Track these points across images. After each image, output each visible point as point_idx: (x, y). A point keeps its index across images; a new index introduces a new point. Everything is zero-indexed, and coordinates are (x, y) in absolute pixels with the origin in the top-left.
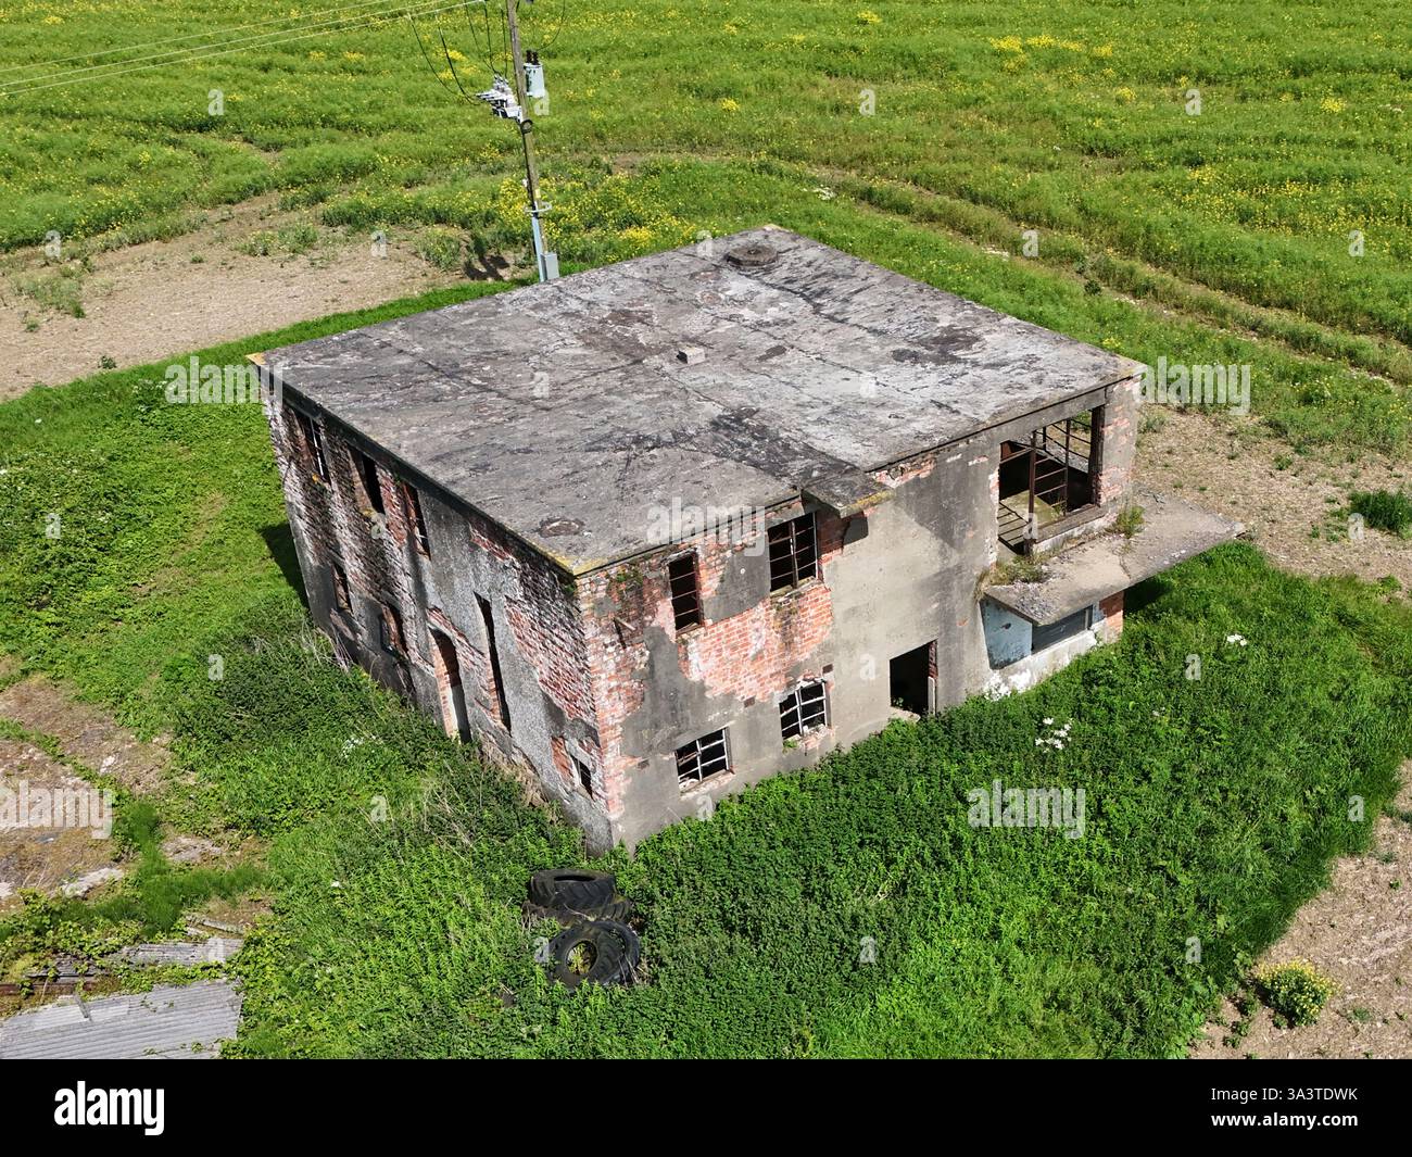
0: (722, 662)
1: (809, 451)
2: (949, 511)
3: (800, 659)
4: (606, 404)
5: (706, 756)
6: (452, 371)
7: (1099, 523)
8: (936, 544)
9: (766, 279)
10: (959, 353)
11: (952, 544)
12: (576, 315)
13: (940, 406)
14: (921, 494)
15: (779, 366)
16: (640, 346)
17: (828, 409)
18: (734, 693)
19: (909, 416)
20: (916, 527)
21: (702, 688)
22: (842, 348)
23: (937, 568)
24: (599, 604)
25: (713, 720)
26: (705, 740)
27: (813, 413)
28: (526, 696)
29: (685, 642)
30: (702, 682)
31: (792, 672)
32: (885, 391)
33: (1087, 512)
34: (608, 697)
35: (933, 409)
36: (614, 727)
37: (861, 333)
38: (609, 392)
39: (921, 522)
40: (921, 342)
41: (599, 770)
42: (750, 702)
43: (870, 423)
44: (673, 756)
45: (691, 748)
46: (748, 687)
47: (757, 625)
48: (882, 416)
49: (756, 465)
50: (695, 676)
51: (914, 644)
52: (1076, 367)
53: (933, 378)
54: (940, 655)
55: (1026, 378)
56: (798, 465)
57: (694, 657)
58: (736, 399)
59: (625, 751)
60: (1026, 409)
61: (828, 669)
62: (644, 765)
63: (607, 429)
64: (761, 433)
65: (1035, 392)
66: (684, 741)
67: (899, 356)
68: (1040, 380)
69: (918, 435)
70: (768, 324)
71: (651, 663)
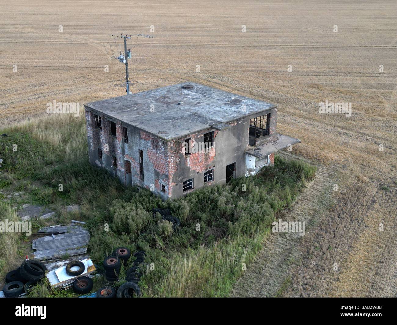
0: (194, 163)
1: (211, 120)
2: (239, 133)
3: (209, 163)
4: (165, 112)
5: (189, 184)
6: (129, 107)
7: (269, 139)
8: (236, 140)
9: (192, 91)
10: (238, 103)
11: (240, 140)
12: (153, 97)
13: (236, 112)
14: (234, 129)
15: (200, 105)
16: (169, 102)
17: (212, 113)
18: (195, 170)
19: (230, 114)
20: (233, 137)
21: (189, 168)
22: (212, 103)
23: (237, 146)
24: (171, 147)
25: (191, 176)
26: (189, 181)
27: (210, 113)
28: (150, 171)
29: (187, 157)
30: (189, 167)
31: (207, 166)
32: (224, 110)
33: (267, 136)
34: (171, 168)
35: (235, 113)
36: (172, 175)
37: (215, 100)
38: (165, 110)
39: (234, 135)
40: (229, 101)
41: (168, 186)
42: (198, 172)
43: (222, 115)
44: (182, 183)
45: (186, 182)
46: (198, 169)
47: (201, 155)
48: (225, 114)
49: (201, 122)
50: (188, 166)
51: (231, 163)
52: (264, 106)
53: (233, 108)
54: (237, 166)
55: (254, 107)
56: (209, 122)
57: (188, 161)
58: (193, 111)
59: (173, 182)
60: (255, 113)
61: (214, 166)
62: (177, 185)
63: (167, 116)
64: (200, 116)
65: (256, 110)
66: (185, 180)
67: (225, 104)
68: (257, 108)
69: (233, 117)
70: (195, 98)
71: (180, 161)
